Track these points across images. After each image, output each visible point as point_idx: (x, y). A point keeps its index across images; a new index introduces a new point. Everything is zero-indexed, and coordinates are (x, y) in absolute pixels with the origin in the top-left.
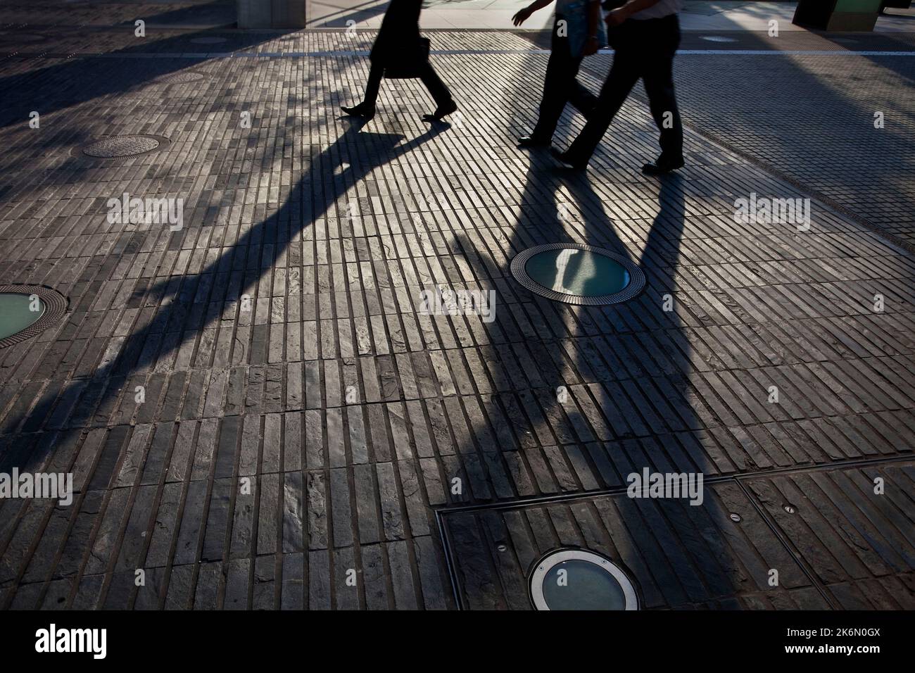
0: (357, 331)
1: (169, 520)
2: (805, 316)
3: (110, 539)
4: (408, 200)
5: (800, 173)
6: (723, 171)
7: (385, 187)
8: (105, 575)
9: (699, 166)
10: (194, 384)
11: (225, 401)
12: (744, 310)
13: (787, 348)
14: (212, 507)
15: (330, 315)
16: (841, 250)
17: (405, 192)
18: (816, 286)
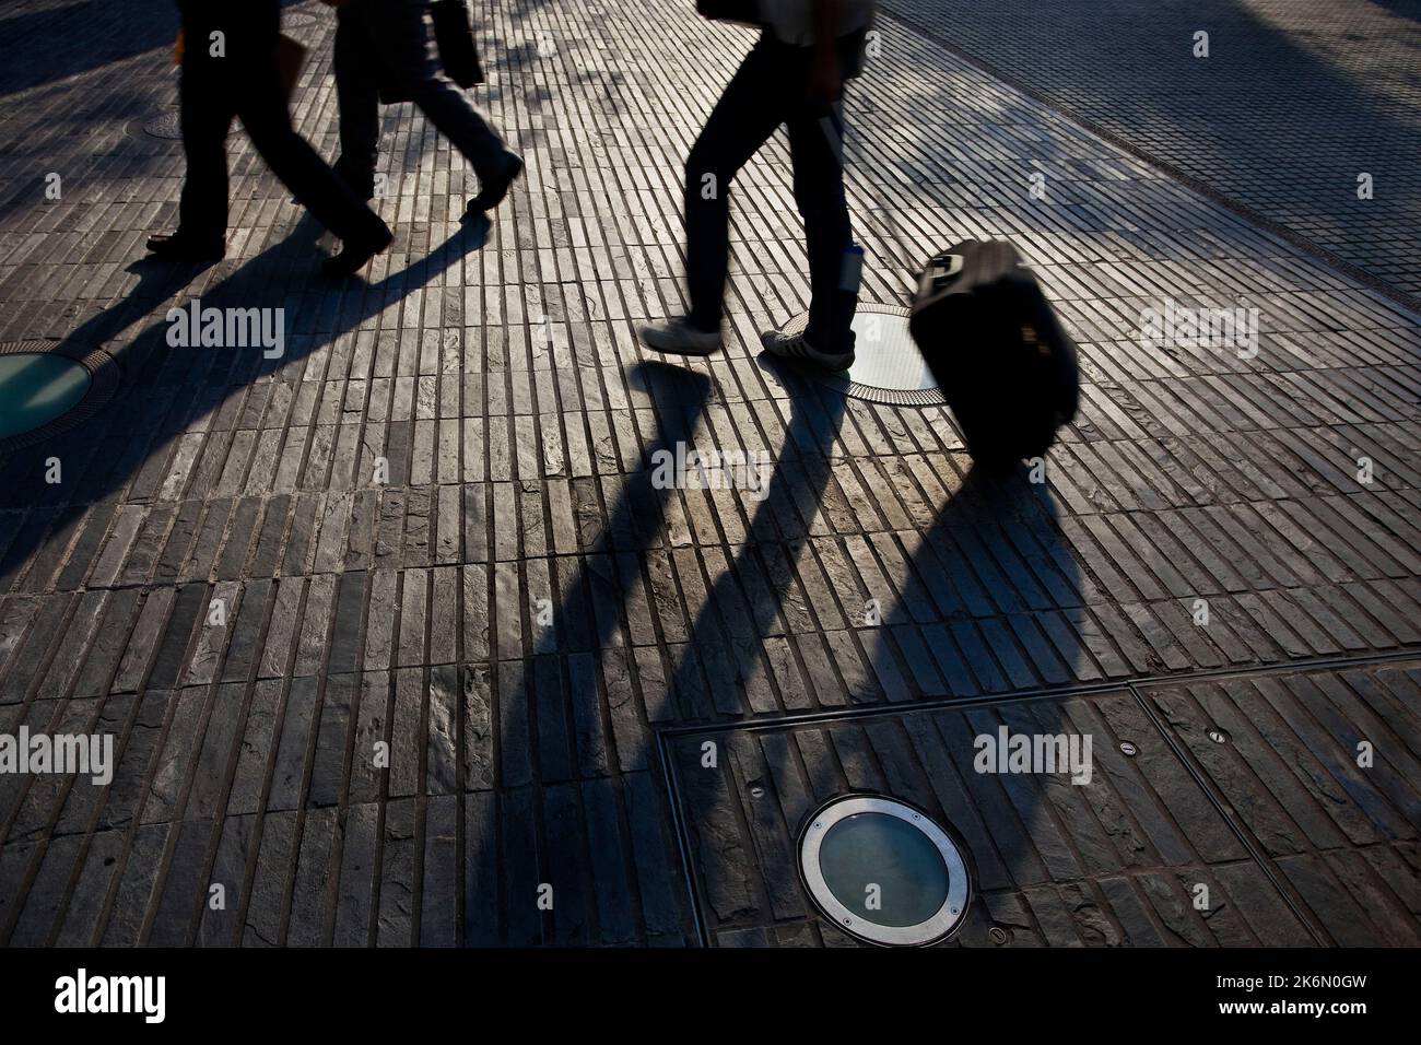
0: (543, 435)
1: (261, 739)
2: (1251, 427)
3: (177, 767)
4: (625, 224)
5: (1252, 195)
6: (1125, 190)
7: (590, 203)
8: (170, 824)
9: (1085, 182)
10: (302, 516)
11: (345, 547)
12: (1154, 417)
13: (1221, 478)
14: (325, 719)
15: (503, 408)
16: (1317, 320)
17: (620, 211)
18: (1273, 378)
